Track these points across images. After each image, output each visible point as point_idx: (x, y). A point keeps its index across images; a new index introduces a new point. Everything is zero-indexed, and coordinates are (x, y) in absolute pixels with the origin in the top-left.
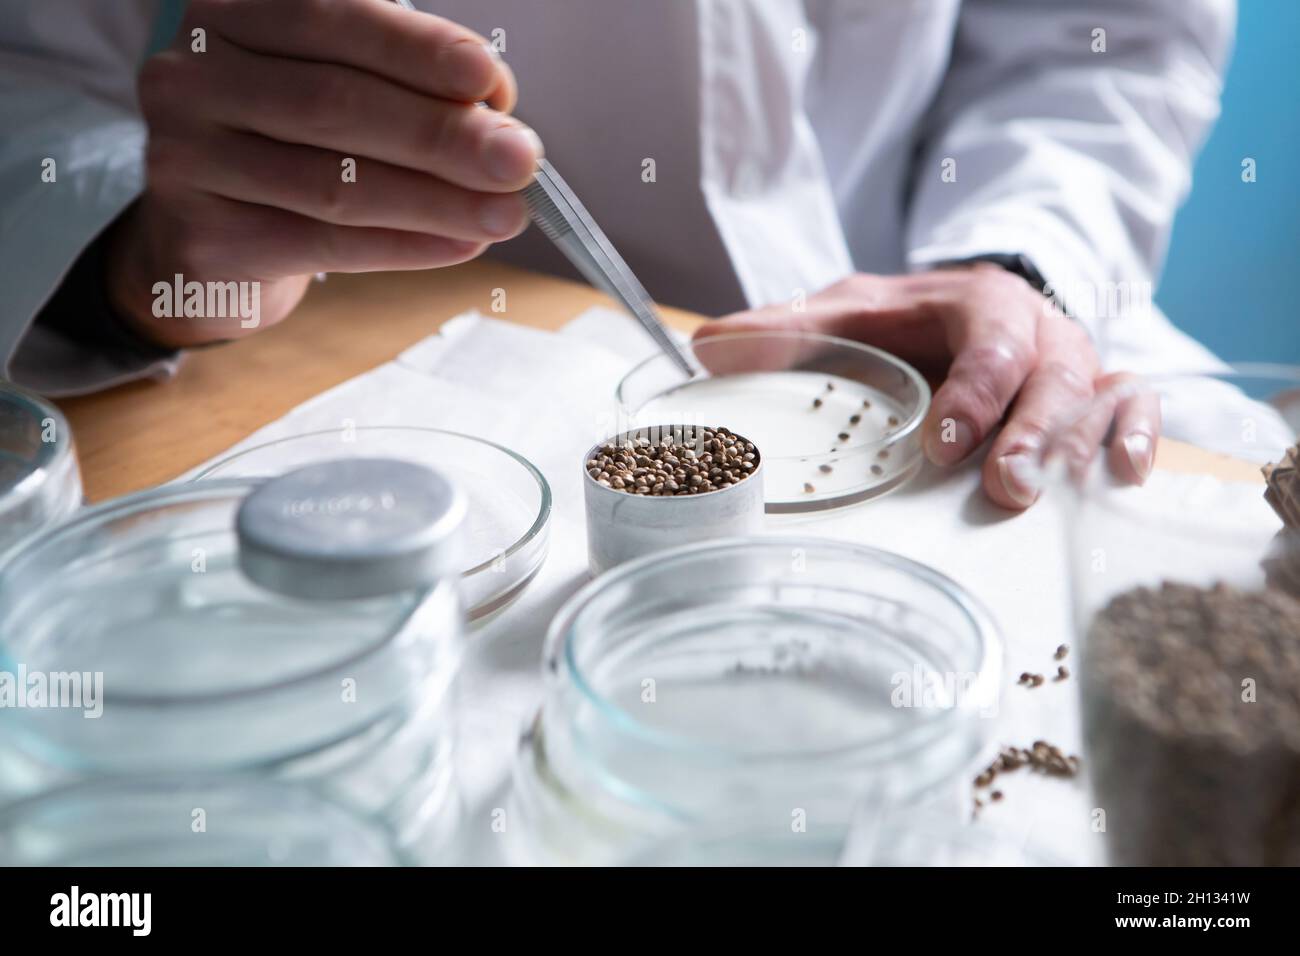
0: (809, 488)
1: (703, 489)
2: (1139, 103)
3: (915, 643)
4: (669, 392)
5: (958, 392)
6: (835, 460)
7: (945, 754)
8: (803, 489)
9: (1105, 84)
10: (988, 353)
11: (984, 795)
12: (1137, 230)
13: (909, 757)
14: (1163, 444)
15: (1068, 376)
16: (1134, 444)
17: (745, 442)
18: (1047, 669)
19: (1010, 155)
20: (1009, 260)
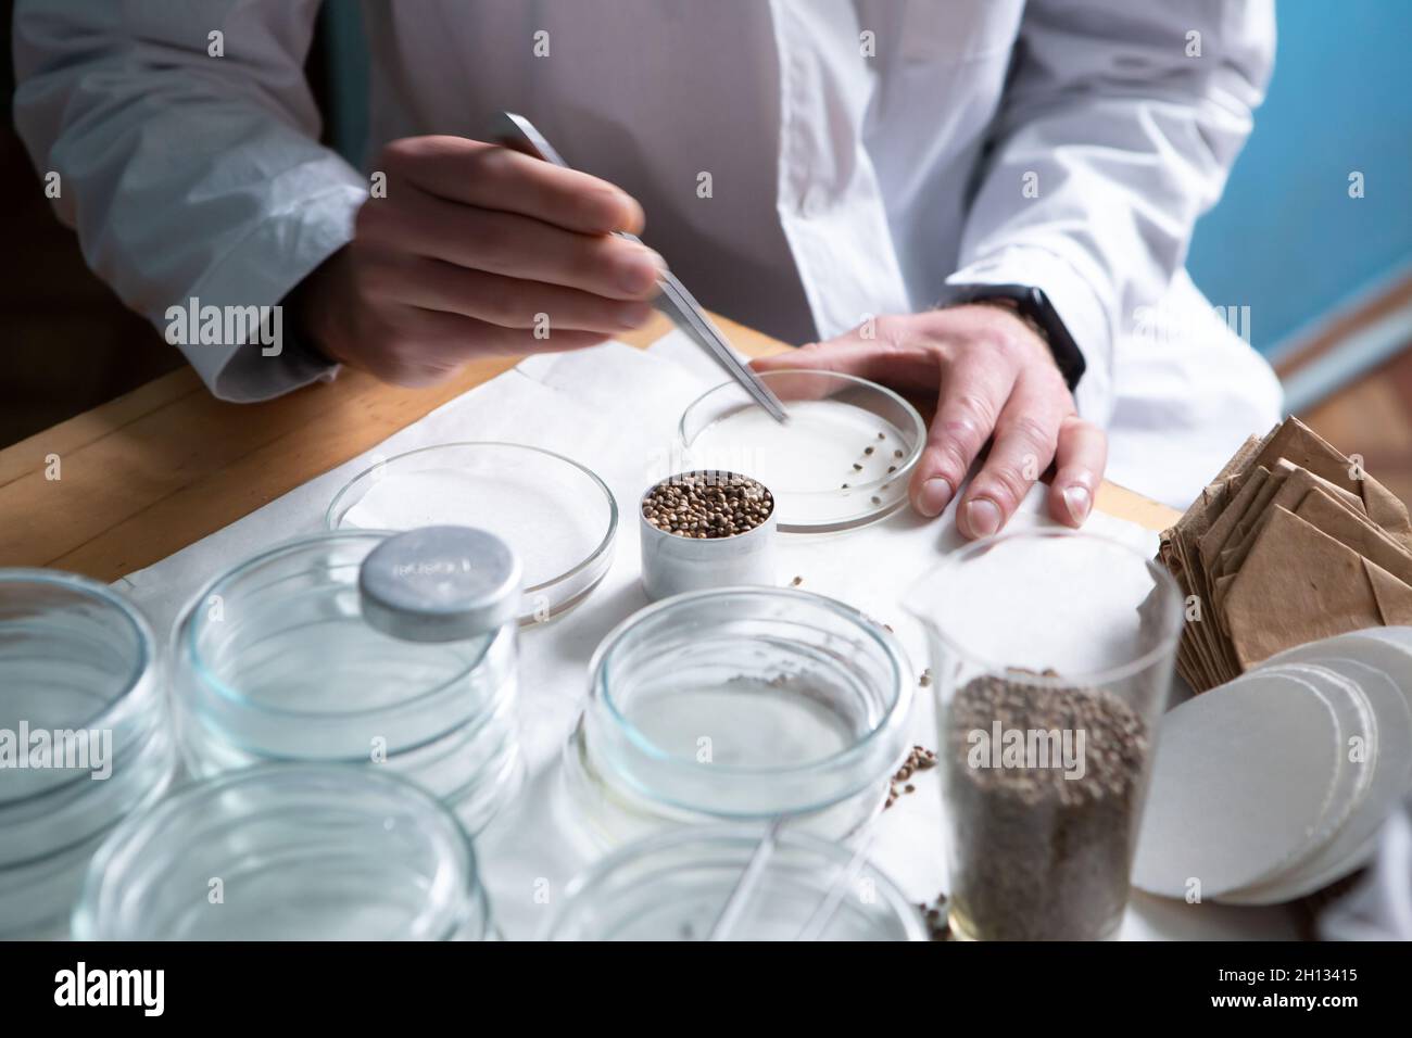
1: (727, 532)
2: (1171, 129)
5: (935, 456)
9: (1144, 112)
11: (901, 787)
12: (1158, 246)
15: (1036, 432)
16: (1073, 495)
17: (765, 491)
19: (1052, 178)
20: (1023, 294)
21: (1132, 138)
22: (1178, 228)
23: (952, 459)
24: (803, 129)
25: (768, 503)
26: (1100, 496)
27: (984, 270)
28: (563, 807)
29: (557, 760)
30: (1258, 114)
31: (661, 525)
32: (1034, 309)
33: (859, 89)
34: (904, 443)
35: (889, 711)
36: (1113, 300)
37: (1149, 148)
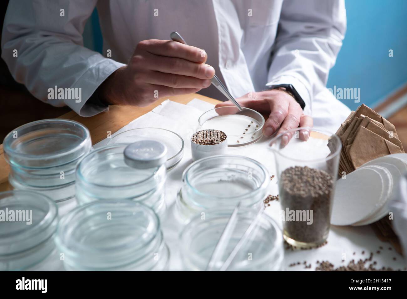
0: (238, 142)
2: (321, 44)
4: (210, 119)
5: (270, 121)
6: (244, 136)
7: (259, 196)
9: (314, 40)
10: (277, 113)
11: (266, 205)
12: (320, 75)
13: (252, 197)
15: (294, 118)
16: (305, 133)
17: (224, 133)
20: (287, 86)
21: (310, 47)
22: (326, 71)
23: (275, 122)
24: (225, 44)
25: (225, 136)
26: (311, 133)
27: (276, 82)
28: (177, 214)
29: (174, 203)
30: (344, 42)
31: (197, 143)
32: (290, 90)
34: (259, 124)
35: (262, 183)
36: (310, 89)
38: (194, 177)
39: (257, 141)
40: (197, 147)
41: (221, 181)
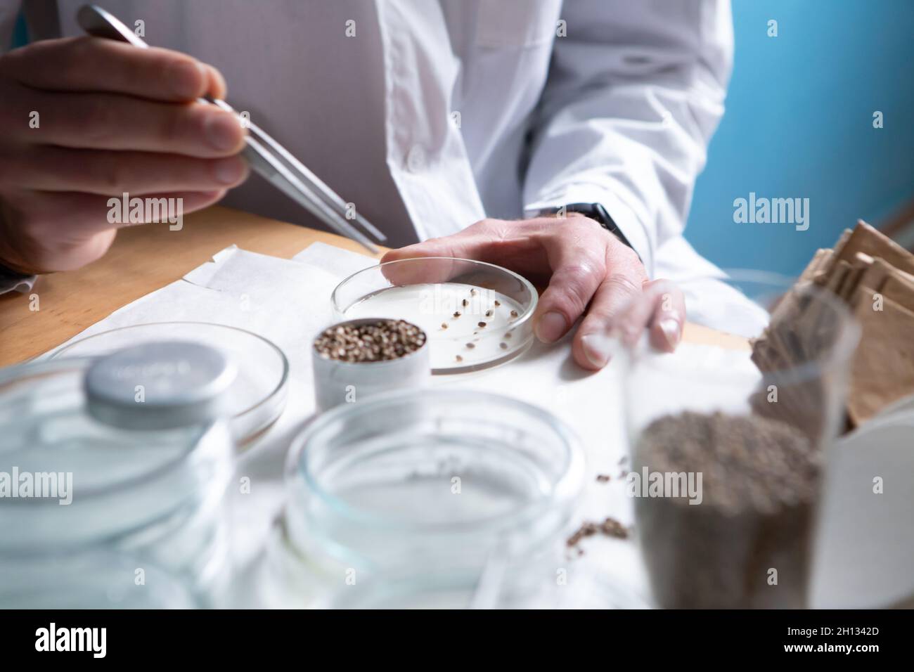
0: (459, 358)
1: (390, 358)
2: (671, 106)
3: (530, 456)
4: (366, 297)
5: (556, 294)
6: (477, 340)
7: (547, 525)
8: (455, 359)
9: (649, 93)
10: (574, 269)
11: (573, 551)
12: (672, 189)
13: (525, 526)
14: (688, 328)
15: (626, 283)
16: (668, 326)
17: (417, 328)
18: (613, 471)
19: (591, 140)
20: (590, 209)
21: (641, 111)
22: (686, 177)
23: (570, 297)
25: (421, 338)
27: (552, 199)
30: (727, 103)
31: (332, 358)
33: (447, 69)
34: (516, 306)
36: (650, 223)
37: (658, 119)
38: (329, 462)
39: (515, 358)
40: (333, 371)
41: (415, 478)
